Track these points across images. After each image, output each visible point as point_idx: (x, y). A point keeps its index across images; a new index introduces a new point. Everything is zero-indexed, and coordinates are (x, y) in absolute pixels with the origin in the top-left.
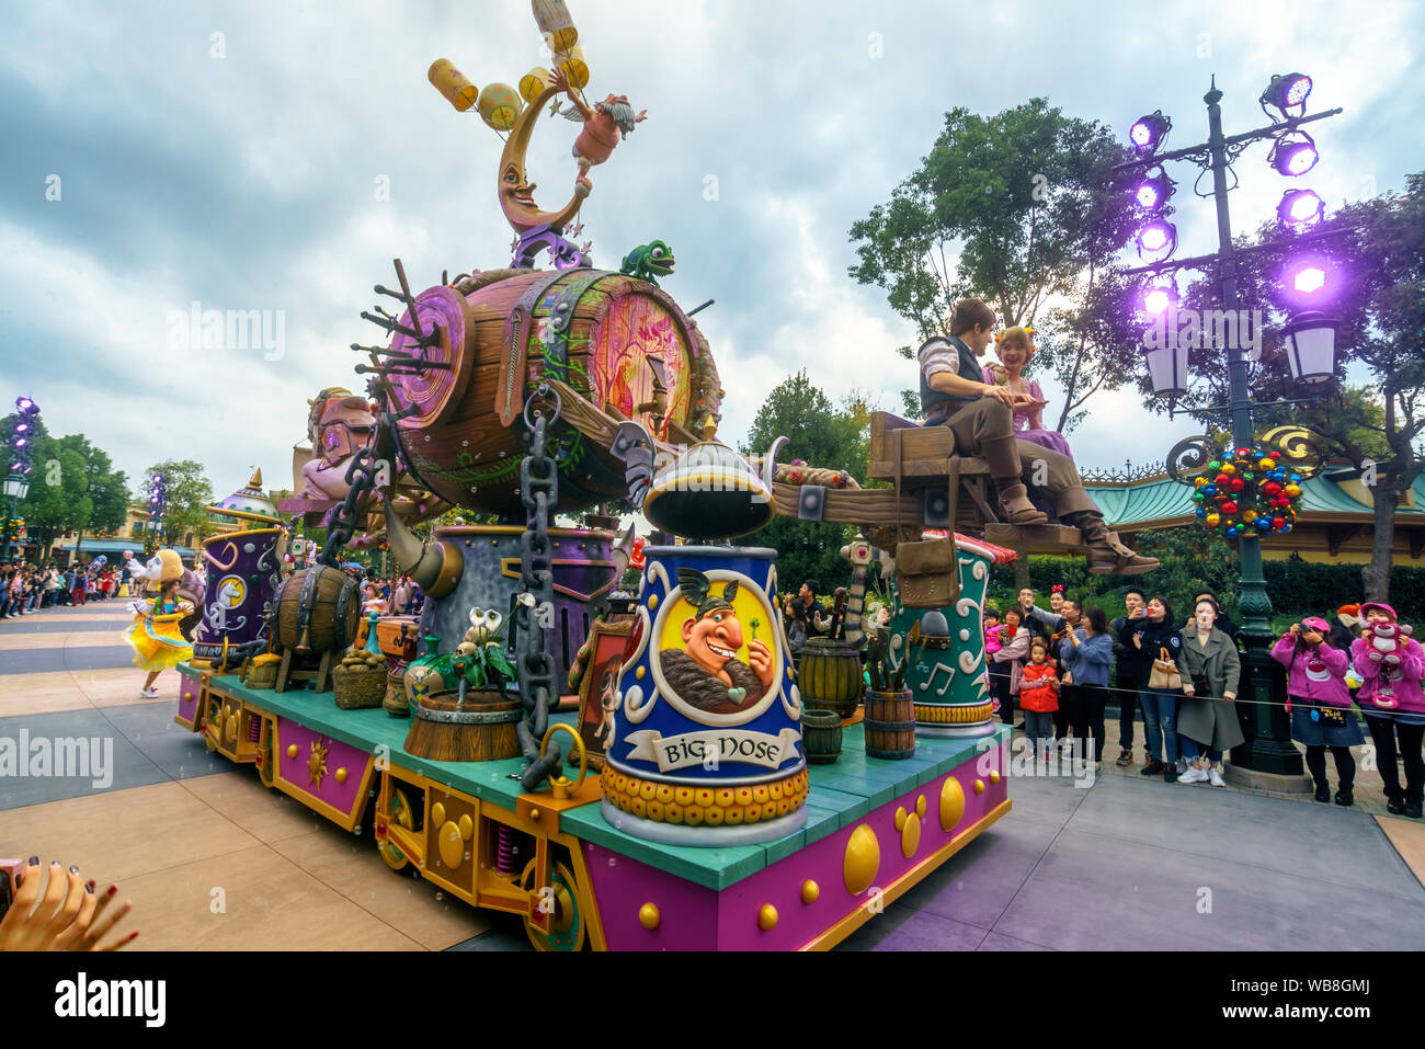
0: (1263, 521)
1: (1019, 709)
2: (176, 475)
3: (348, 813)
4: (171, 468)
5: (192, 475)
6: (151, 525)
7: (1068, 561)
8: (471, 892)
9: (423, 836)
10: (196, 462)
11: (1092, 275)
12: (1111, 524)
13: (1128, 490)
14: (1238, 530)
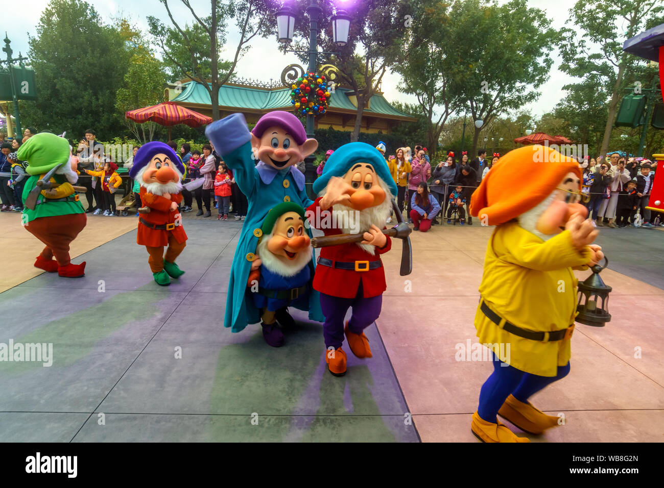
0: (316, 107)
13: (270, 92)
14: (306, 111)
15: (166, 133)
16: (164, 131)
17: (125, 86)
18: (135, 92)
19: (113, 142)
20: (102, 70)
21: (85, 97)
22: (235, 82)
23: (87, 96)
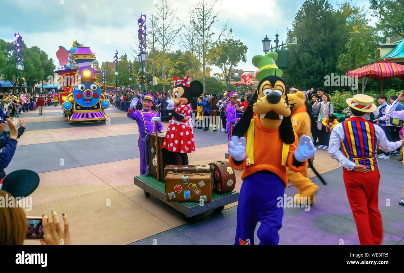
15: (376, 85)
16: (375, 84)
17: (345, 51)
18: (353, 56)
19: (333, 94)
20: (330, 43)
21: (316, 63)
23: (318, 62)
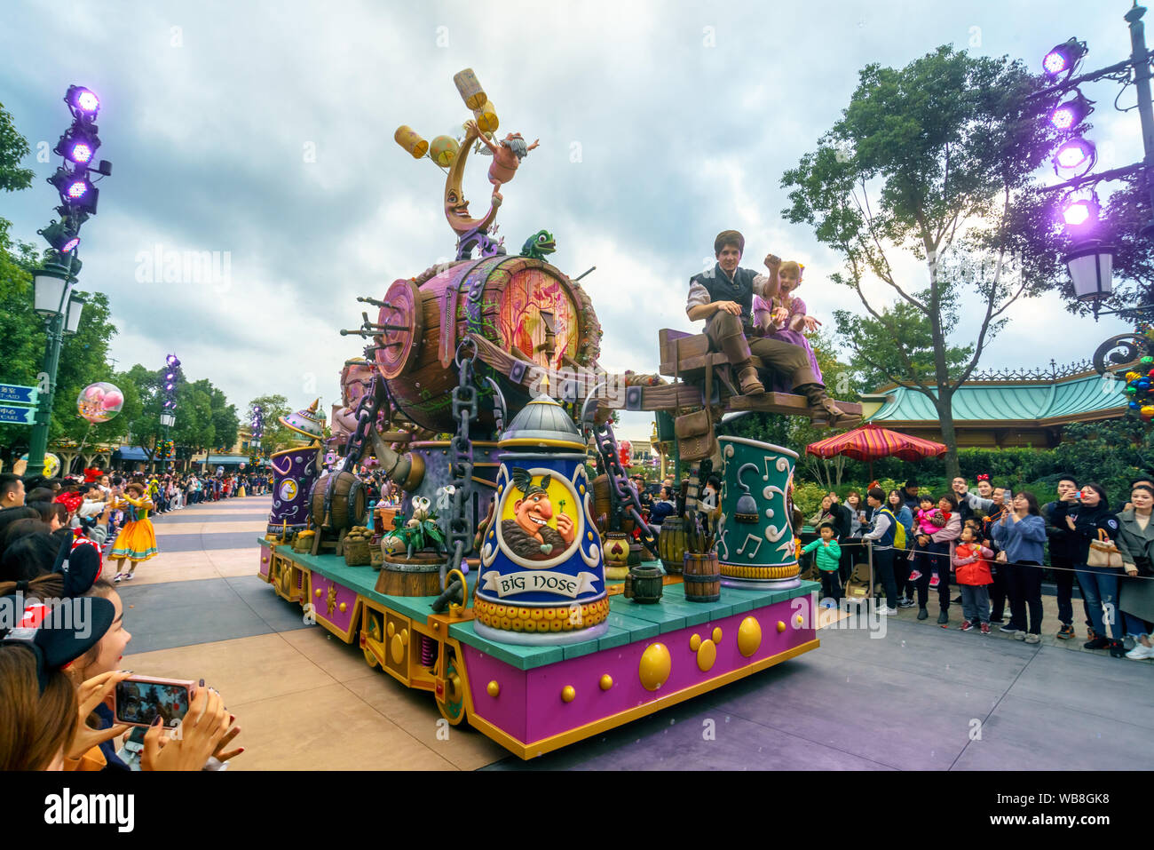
1: (956, 584)
2: (269, 406)
3: (346, 631)
4: (265, 401)
5: (280, 405)
6: (254, 443)
7: (996, 452)
8: (407, 678)
9: (384, 644)
10: (282, 396)
11: (1008, 196)
12: (1038, 418)
13: (1053, 387)
15: (860, 470)
22: (976, 378)
